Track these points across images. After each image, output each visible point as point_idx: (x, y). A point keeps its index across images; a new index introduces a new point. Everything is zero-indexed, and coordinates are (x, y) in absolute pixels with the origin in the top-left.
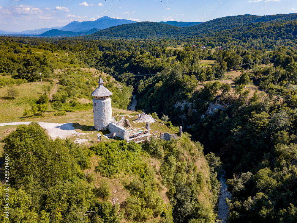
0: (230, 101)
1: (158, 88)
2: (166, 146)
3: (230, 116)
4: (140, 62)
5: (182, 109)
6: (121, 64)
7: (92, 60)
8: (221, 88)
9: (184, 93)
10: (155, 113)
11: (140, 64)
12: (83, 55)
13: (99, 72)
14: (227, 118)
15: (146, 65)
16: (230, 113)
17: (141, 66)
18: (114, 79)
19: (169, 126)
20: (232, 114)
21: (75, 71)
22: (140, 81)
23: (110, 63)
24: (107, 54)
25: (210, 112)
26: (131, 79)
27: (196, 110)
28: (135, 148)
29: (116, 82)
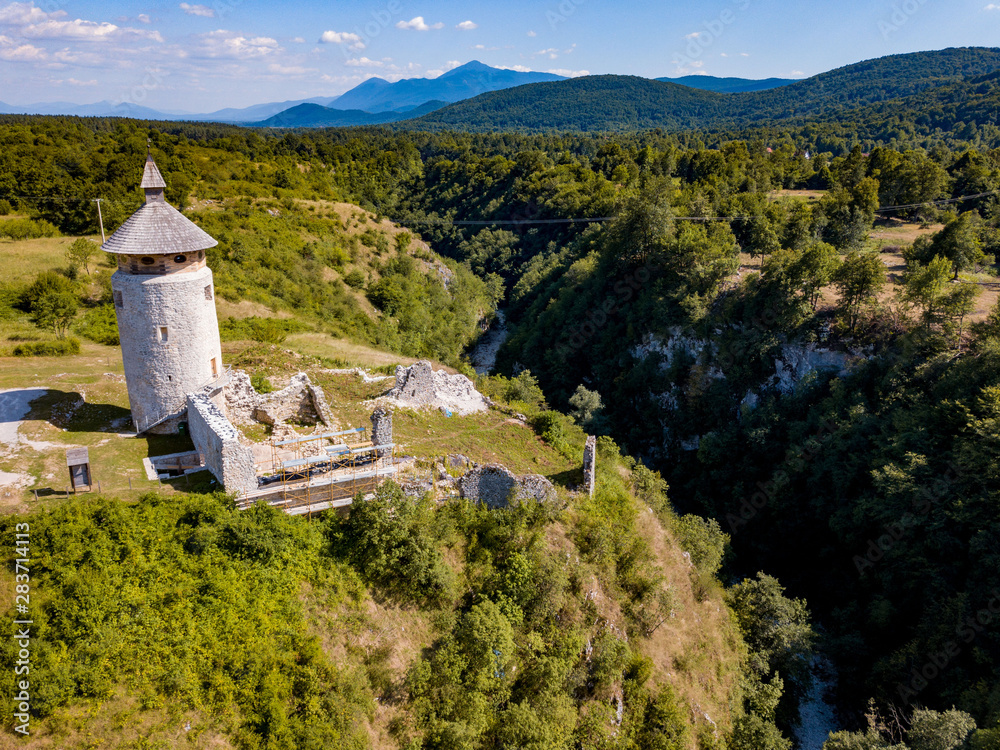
0: (878, 336)
1: (581, 281)
2: (481, 536)
3: (872, 405)
4: (543, 190)
5: (665, 366)
6: (478, 203)
7: (388, 190)
8: (839, 276)
9: (675, 296)
10: (528, 372)
11: (540, 199)
12: (361, 173)
13: (371, 217)
14: (860, 409)
15: (560, 200)
16: (877, 389)
17: (542, 205)
18: (425, 247)
19: (545, 434)
20: (885, 395)
21: (270, 205)
22: (534, 258)
23: (443, 200)
24: (438, 169)
25: (783, 384)
26: (501, 253)
27: (725, 373)
28: (268, 544)
29: (433, 255)
